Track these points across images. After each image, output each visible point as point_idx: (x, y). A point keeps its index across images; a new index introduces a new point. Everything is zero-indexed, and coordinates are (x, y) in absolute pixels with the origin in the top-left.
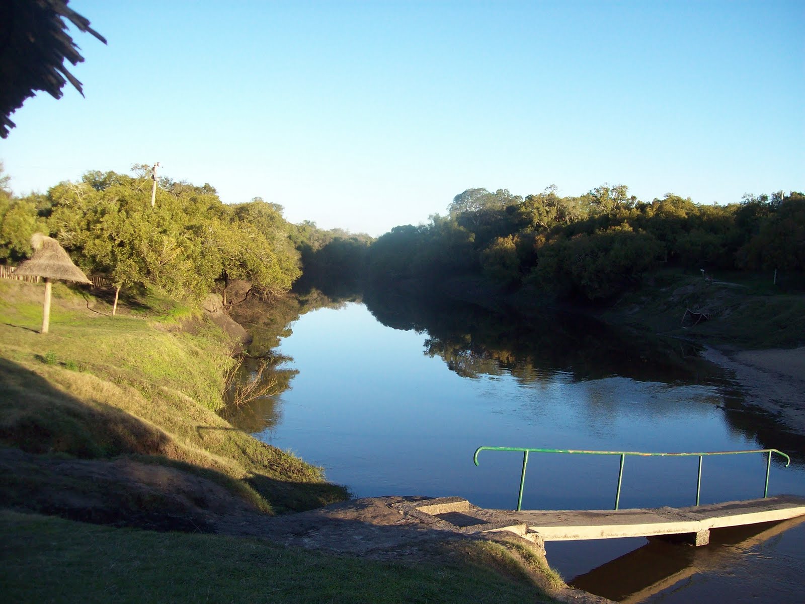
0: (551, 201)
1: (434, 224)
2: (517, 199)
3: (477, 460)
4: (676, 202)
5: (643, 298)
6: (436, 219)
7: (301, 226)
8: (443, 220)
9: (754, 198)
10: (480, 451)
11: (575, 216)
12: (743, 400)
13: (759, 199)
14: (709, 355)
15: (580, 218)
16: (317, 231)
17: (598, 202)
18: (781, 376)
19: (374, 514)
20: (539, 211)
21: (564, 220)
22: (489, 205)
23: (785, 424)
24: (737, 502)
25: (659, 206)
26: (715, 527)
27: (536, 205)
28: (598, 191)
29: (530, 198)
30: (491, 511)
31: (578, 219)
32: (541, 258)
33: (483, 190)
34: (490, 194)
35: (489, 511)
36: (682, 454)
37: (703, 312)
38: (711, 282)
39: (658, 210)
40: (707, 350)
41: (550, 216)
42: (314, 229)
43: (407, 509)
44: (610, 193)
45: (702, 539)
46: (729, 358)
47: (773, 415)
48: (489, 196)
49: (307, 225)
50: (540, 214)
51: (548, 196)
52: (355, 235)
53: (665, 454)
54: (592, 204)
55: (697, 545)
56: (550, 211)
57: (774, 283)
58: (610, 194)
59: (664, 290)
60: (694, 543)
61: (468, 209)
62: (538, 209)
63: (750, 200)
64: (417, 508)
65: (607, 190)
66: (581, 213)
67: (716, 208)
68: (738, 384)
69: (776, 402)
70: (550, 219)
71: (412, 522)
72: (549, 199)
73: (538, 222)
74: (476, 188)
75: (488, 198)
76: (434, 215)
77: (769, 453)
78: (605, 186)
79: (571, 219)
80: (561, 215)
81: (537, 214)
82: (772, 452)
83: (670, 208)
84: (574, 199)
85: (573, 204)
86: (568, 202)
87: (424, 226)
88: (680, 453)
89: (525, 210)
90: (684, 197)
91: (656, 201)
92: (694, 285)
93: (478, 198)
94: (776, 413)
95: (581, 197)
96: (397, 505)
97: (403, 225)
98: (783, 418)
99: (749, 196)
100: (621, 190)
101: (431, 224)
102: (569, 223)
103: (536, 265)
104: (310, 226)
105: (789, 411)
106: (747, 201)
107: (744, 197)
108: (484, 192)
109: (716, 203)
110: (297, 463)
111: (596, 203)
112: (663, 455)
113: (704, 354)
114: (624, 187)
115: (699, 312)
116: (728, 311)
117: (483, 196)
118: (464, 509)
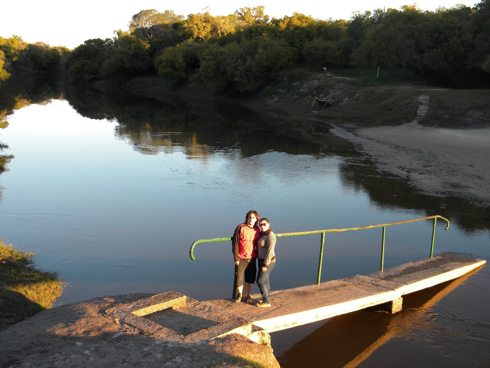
0: (207, 19)
1: (117, 37)
2: (180, 17)
3: (194, 255)
4: (301, 18)
5: (281, 90)
6: (119, 33)
7: (10, 40)
8: (125, 35)
9: (360, 14)
10: (196, 245)
11: (225, 30)
12: (376, 168)
13: (364, 14)
14: (337, 132)
15: (229, 32)
16: (23, 44)
17: (243, 18)
18: (397, 147)
19: (86, 329)
20: (198, 26)
21: (216, 33)
22: (159, 22)
23: (416, 186)
24: (411, 264)
25: (289, 21)
26: (406, 293)
27: (196, 22)
28: (242, 10)
29: (191, 17)
30: (208, 303)
31: (227, 32)
32: (203, 62)
33: (155, 11)
34: (160, 14)
35: (207, 304)
36: (370, 227)
37: (326, 99)
38: (331, 77)
39: (288, 24)
40: (335, 128)
41: (206, 30)
42: (21, 42)
43: (123, 314)
44: (251, 11)
45: (397, 307)
46: (354, 134)
47: (404, 179)
48: (159, 15)
49: (15, 38)
50: (199, 29)
51: (204, 15)
52: (56, 47)
53: (357, 228)
54: (237, 21)
55: (393, 313)
56: (206, 26)
57: (378, 77)
58: (252, 13)
59: (295, 84)
60: (390, 310)
61: (143, 25)
62: (197, 25)
63: (357, 16)
64: (134, 313)
65: (249, 9)
66: (229, 28)
67: (330, 22)
68: (367, 154)
69: (402, 168)
70: (206, 33)
71: (130, 333)
72: (205, 17)
73: (197, 35)
74: (149, 9)
75: (159, 17)
76: (117, 30)
77: (434, 219)
78: (248, 7)
79: (222, 32)
80: (214, 29)
81: (196, 29)
82: (437, 218)
83: (297, 23)
84: (224, 18)
85: (222, 21)
86: (219, 19)
87: (110, 39)
88: (369, 226)
89: (187, 26)
90: (307, 15)
91: (286, 17)
92: (319, 80)
93: (150, 17)
94: (405, 178)
95: (229, 15)
96: (112, 310)
97: (93, 39)
98: (412, 182)
99: (357, 12)
100: (260, 11)
101: (115, 37)
102: (220, 36)
103: (199, 67)
104: (17, 39)
105: (414, 176)
106: (355, 16)
107: (353, 13)
108: (155, 13)
109: (331, 18)
110: (6, 252)
111: (242, 19)
112: (355, 229)
113: (333, 131)
114: (262, 7)
115: (324, 100)
116: (346, 98)
117: (155, 16)
118: (181, 305)
